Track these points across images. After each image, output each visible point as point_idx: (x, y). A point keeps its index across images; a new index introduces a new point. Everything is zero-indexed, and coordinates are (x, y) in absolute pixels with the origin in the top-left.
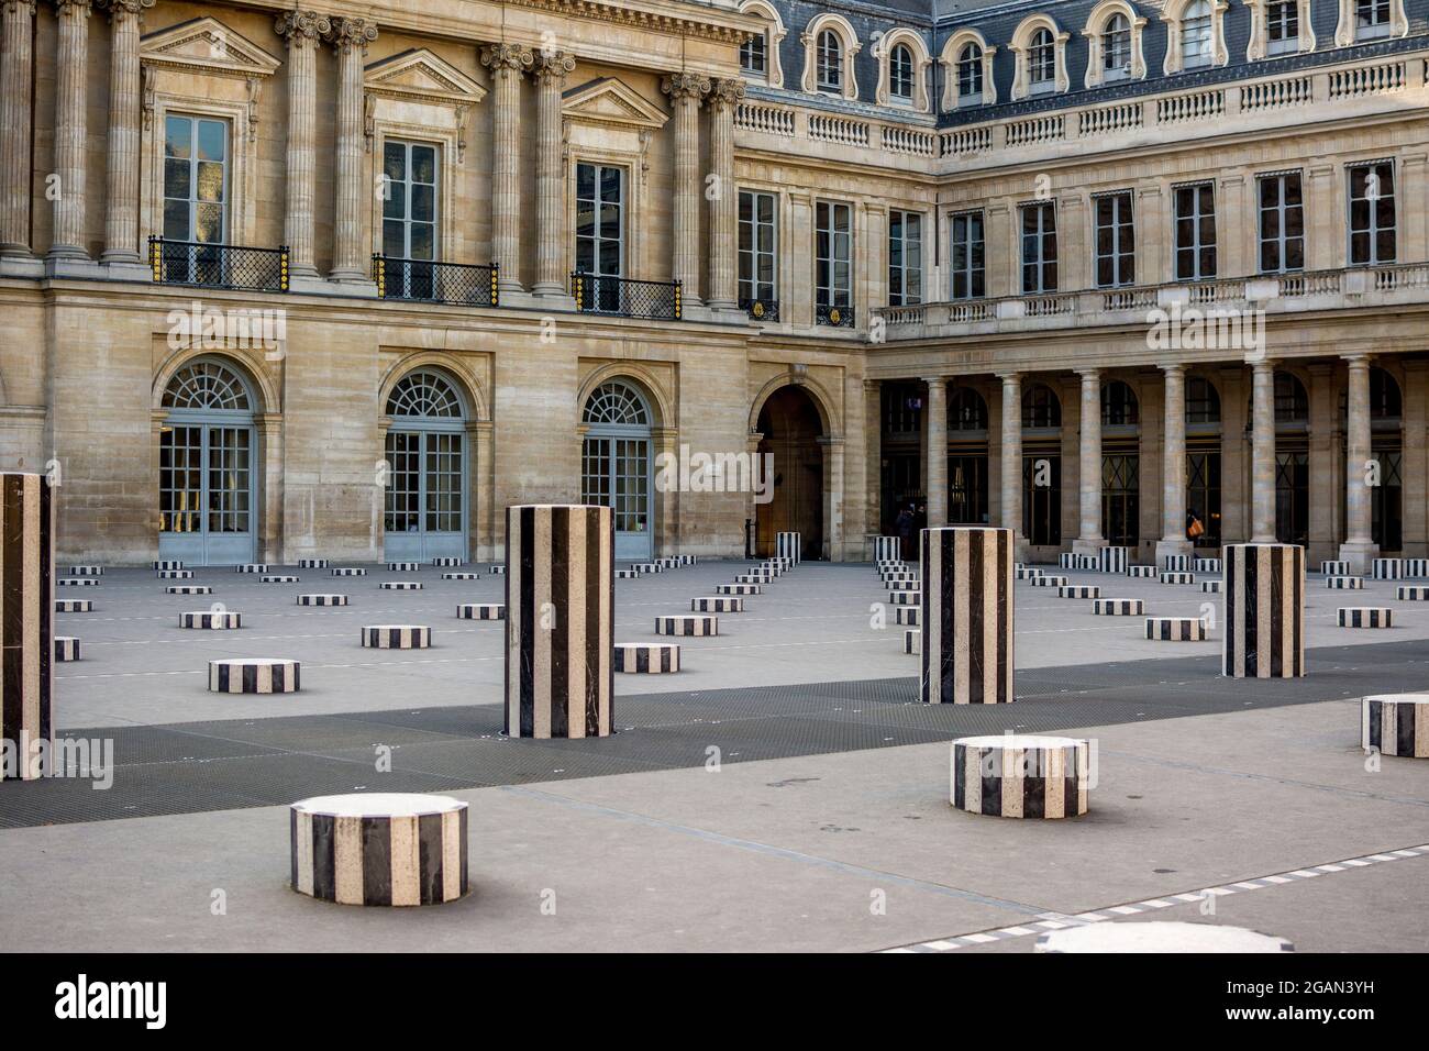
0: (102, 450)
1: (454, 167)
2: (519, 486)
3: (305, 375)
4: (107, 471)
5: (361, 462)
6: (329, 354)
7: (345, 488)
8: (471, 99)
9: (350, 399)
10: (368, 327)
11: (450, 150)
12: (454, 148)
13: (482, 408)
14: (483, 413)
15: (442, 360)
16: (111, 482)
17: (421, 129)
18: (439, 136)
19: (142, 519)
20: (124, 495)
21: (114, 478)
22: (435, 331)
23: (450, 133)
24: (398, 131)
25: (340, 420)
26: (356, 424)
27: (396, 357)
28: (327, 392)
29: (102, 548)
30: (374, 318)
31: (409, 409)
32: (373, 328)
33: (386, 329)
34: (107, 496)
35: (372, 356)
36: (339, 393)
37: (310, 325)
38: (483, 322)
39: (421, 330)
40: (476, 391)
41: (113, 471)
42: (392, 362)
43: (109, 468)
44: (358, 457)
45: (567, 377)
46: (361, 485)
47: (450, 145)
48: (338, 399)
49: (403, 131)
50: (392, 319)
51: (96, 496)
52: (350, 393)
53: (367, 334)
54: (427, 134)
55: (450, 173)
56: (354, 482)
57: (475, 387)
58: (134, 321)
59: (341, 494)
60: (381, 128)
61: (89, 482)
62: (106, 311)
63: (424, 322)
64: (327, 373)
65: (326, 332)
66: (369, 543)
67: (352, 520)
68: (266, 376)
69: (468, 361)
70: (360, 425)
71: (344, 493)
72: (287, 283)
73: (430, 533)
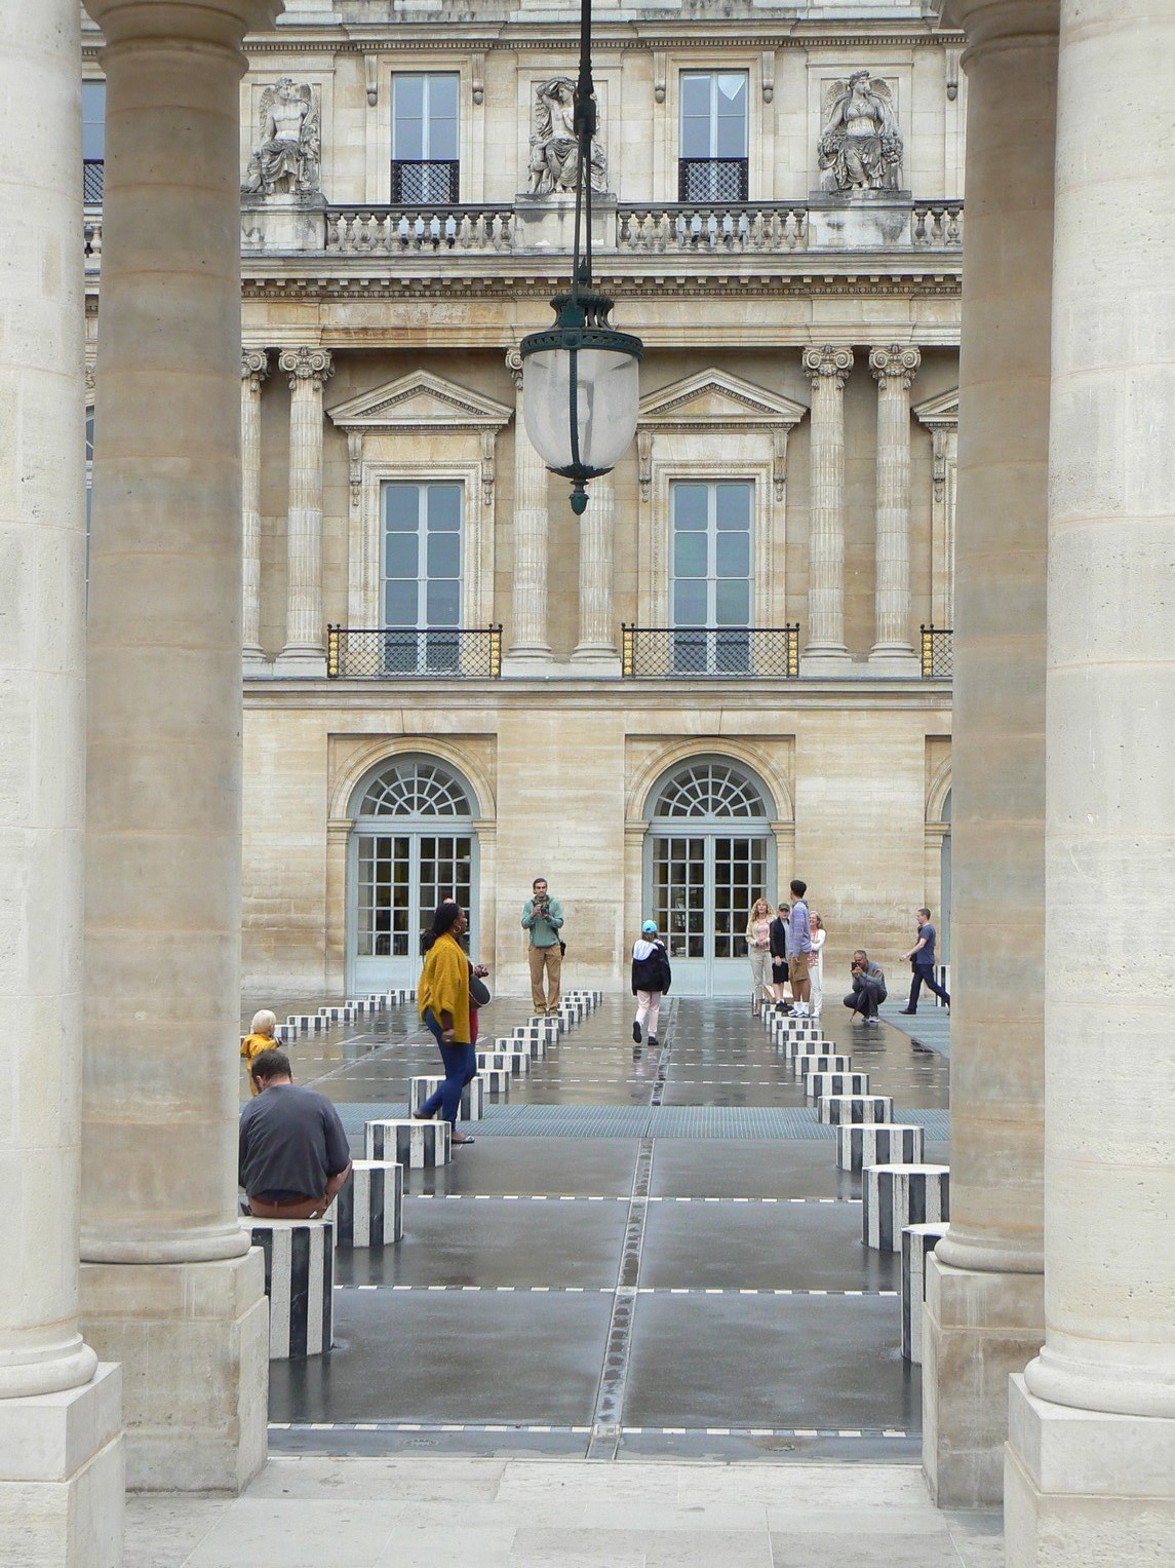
0: (267, 866)
1: (768, 506)
2: (833, 902)
3: (521, 773)
4: (274, 888)
5: (601, 874)
6: (555, 747)
7: (577, 905)
8: (787, 420)
9: (585, 799)
10: (610, 713)
11: (764, 487)
12: (768, 483)
13: (783, 805)
14: (784, 811)
15: (723, 748)
16: (278, 901)
17: (720, 465)
18: (746, 470)
19: (316, 940)
20: (293, 915)
21: (281, 896)
22: (703, 713)
23: (761, 465)
24: (687, 471)
25: (572, 824)
26: (593, 829)
27: (658, 748)
28: (553, 793)
29: (267, 973)
30: (618, 702)
31: (689, 809)
32: (616, 713)
33: (634, 715)
34: (273, 916)
35: (614, 748)
36: (571, 793)
37: (530, 716)
38: (774, 698)
39: (684, 713)
40: (775, 784)
41: (280, 888)
42: (651, 753)
43: (277, 885)
44: (597, 868)
45: (906, 761)
46: (600, 902)
47: (764, 480)
48: (568, 800)
49: (694, 471)
50: (643, 703)
51: (260, 916)
52: (583, 793)
53: (608, 722)
54: (729, 471)
55: (764, 515)
56: (590, 897)
57: (771, 779)
58: (305, 721)
59: (573, 913)
60: (663, 471)
61: (252, 900)
62: (271, 712)
63: (691, 703)
64: (554, 769)
65: (551, 722)
66: (611, 970)
67: (588, 944)
68: (479, 777)
69: (761, 749)
70: (598, 830)
71: (577, 911)
72: (499, 667)
73: (722, 960)
